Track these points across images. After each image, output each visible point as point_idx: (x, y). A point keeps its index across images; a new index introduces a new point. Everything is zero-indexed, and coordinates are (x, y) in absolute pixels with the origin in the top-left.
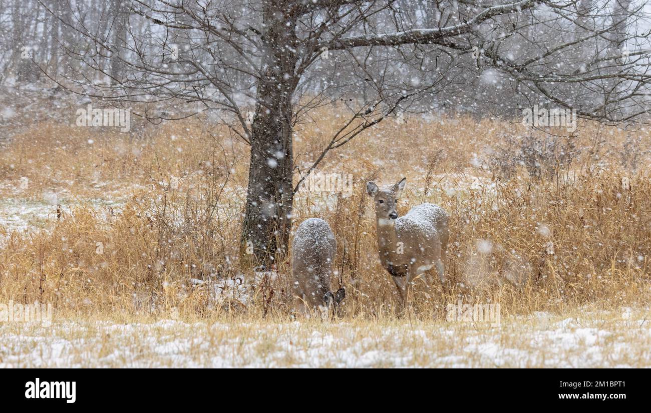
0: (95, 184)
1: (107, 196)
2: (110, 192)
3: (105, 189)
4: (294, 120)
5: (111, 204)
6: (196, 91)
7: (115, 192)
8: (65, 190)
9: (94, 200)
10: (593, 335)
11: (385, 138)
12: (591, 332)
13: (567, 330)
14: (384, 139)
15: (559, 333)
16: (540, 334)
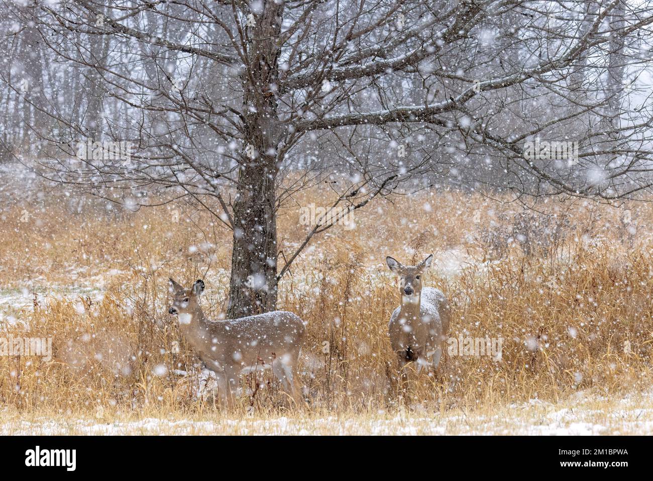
0: (72, 270)
1: (85, 283)
2: (88, 278)
3: (82, 275)
4: (277, 203)
5: (89, 291)
6: (175, 175)
7: (93, 278)
8: (41, 277)
9: (71, 287)
10: (588, 430)
11: (373, 216)
12: (586, 427)
13: (561, 424)
14: (371, 217)
15: (553, 429)
16: (534, 429)
